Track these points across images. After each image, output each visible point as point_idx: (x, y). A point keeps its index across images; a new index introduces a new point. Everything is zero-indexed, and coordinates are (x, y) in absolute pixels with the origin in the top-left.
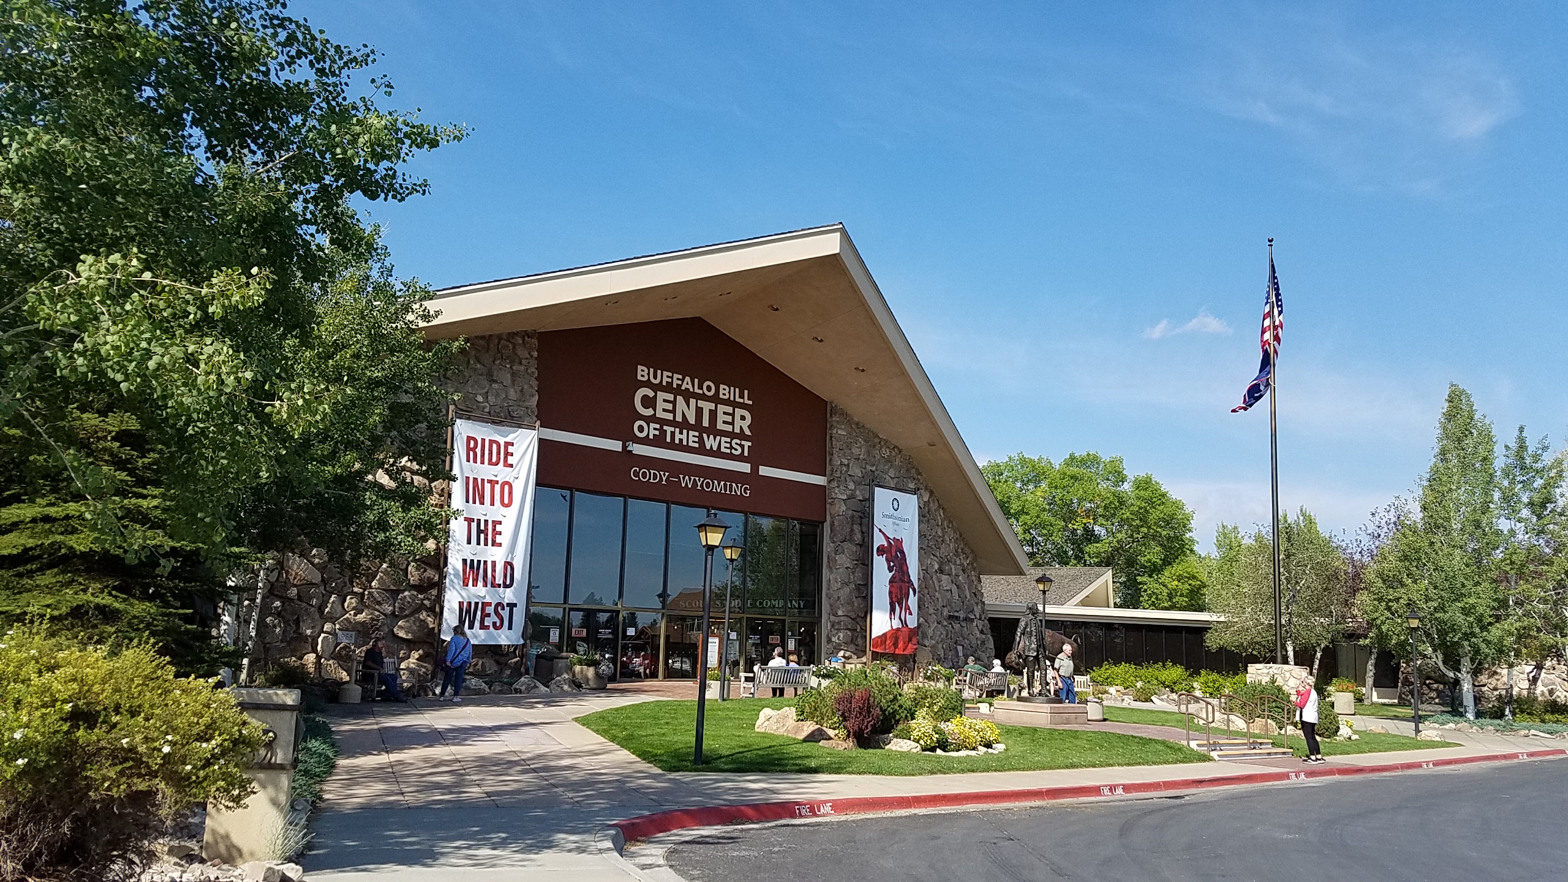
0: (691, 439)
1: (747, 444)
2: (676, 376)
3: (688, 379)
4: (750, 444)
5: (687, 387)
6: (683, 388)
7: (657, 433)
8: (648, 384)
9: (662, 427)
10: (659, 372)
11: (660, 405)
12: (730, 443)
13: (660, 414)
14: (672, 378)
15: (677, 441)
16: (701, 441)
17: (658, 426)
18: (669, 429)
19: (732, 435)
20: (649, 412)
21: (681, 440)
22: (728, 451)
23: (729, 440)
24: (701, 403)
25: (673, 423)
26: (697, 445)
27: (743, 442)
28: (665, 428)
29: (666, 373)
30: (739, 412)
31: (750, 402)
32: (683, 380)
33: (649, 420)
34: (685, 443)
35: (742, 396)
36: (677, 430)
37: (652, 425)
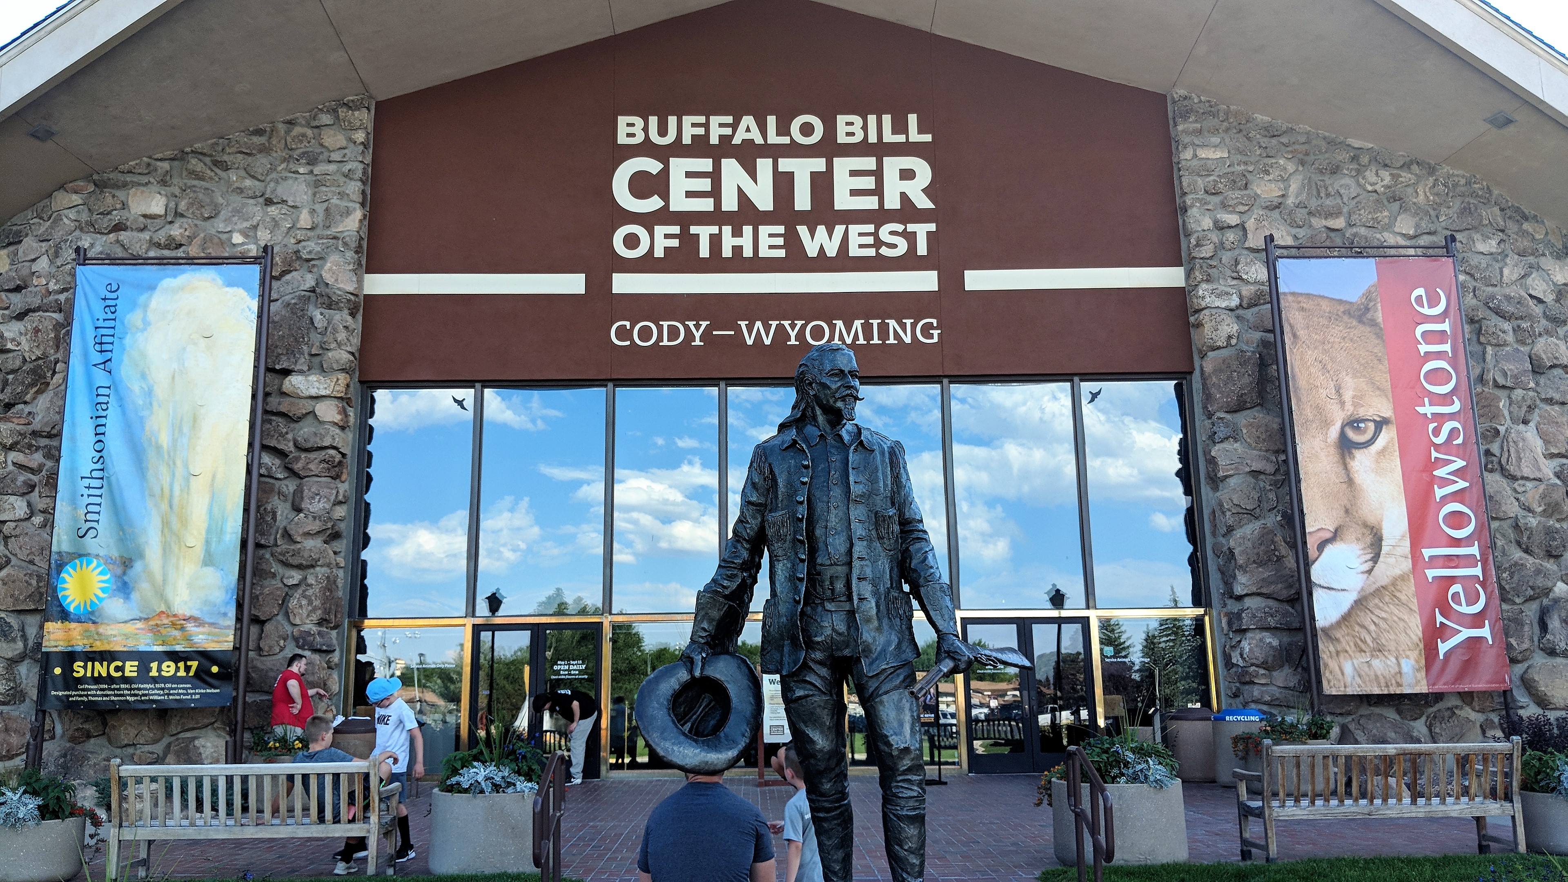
0: (765, 241)
1: (922, 230)
2: (715, 120)
3: (748, 120)
4: (932, 227)
5: (748, 136)
6: (737, 140)
7: (675, 243)
8: (647, 149)
9: (685, 230)
10: (672, 120)
11: (679, 184)
12: (875, 234)
13: (679, 203)
14: (706, 126)
15: (727, 252)
16: (792, 242)
17: (676, 230)
18: (704, 232)
19: (879, 217)
20: (654, 203)
21: (738, 250)
22: (871, 252)
23: (870, 228)
24: (785, 164)
25: (717, 217)
26: (781, 253)
27: (911, 227)
28: (694, 230)
29: (687, 120)
30: (893, 165)
31: (928, 138)
32: (735, 126)
33: (648, 221)
34: (748, 253)
35: (900, 127)
36: (727, 230)
37: (660, 230)
